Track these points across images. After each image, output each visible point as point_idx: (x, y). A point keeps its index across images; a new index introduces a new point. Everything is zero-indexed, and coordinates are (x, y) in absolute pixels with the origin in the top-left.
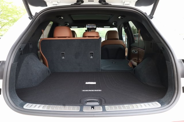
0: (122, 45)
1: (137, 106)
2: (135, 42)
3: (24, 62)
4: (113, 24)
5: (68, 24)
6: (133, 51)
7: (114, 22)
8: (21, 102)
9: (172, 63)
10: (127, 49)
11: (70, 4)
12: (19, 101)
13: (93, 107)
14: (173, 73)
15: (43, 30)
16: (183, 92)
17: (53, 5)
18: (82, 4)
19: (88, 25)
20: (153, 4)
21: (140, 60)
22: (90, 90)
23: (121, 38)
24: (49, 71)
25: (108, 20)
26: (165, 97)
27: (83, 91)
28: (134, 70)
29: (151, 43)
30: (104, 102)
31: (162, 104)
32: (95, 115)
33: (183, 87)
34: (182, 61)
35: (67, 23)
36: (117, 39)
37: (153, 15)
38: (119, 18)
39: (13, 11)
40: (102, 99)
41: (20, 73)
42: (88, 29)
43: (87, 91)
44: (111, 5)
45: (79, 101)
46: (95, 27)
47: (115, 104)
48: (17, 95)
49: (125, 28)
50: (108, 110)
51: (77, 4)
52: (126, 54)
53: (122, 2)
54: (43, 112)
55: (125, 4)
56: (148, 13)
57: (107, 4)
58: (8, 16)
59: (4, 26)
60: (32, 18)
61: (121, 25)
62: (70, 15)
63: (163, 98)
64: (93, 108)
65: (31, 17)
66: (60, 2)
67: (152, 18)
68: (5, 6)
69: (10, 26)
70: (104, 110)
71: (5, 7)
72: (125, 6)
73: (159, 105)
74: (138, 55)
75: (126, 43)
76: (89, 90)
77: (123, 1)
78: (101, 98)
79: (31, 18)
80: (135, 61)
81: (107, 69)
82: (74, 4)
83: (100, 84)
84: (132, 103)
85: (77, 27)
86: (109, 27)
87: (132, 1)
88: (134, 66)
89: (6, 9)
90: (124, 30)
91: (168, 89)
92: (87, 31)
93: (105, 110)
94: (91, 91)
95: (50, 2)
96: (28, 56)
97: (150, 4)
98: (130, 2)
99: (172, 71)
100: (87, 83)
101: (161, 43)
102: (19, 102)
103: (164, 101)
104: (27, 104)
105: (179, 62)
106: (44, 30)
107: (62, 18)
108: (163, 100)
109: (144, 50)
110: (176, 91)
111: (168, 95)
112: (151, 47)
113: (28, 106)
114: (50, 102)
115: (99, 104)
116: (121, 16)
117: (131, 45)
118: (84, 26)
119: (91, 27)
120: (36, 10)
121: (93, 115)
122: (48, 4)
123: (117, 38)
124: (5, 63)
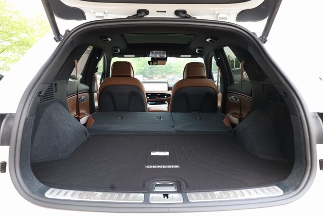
0: (211, 88)
1: (242, 193)
2: (234, 83)
3: (44, 115)
4: (197, 51)
5: (119, 51)
6: (231, 98)
7: (199, 48)
8: (40, 186)
9: (301, 118)
10: (220, 95)
11: (126, 17)
12: (37, 184)
13: (166, 195)
14: (303, 135)
15: (76, 61)
16: (320, 169)
17: (96, 17)
18: (145, 17)
19: (153, 53)
20: (267, 18)
21: (244, 114)
22: (160, 165)
23: (210, 76)
24: (86, 132)
25: (188, 45)
26: (290, 177)
27: (148, 167)
28: (235, 132)
29: (264, 85)
30: (184, 187)
31: (285, 189)
32: (170, 210)
33: (320, 161)
34: (317, 116)
35: (118, 48)
36: (204, 77)
37: (267, 36)
38: (208, 40)
39: (20, 26)
40: (182, 181)
41: (37, 135)
42: (152, 58)
43: (154, 167)
44: (196, 19)
45: (141, 185)
46: (165, 57)
47: (204, 189)
48: (32, 174)
49: (216, 59)
50: (192, 200)
51: (138, 17)
52: (219, 104)
53: (214, 13)
54: (80, 204)
55: (220, 18)
56: (259, 34)
57: (189, 17)
58: (11, 35)
59: (4, 53)
60: (60, 39)
61: (209, 53)
62: (122, 35)
63: (286, 180)
64: (166, 197)
65: (58, 37)
66: (108, 13)
67: (265, 42)
68: (6, 17)
69: (14, 52)
70: (186, 200)
71: (6, 20)
72: (219, 20)
73: (281, 192)
74: (240, 106)
75: (219, 84)
76: (158, 167)
77: (217, 13)
78: (180, 180)
79: (58, 40)
80: (235, 115)
81: (187, 130)
82: (133, 16)
83: (177, 155)
84: (232, 188)
85: (134, 56)
86: (190, 56)
87: (231, 13)
88: (233, 125)
89: (7, 23)
90: (216, 62)
91: (295, 163)
92: (151, 63)
93: (188, 200)
94: (161, 167)
95: (92, 12)
96: (50, 106)
97: (262, 18)
98: (228, 14)
99: (302, 133)
100: (153, 154)
101: (282, 84)
102: (37, 186)
103: (287, 185)
104: (51, 189)
105: (312, 117)
106: (78, 60)
107: (110, 39)
108: (286, 182)
109: (251, 96)
110: (309, 168)
111: (295, 174)
112: (264, 92)
113: (52, 194)
114: (92, 187)
115: (176, 190)
116: (211, 38)
117: (228, 88)
118: (145, 55)
119: (158, 56)
120: (67, 25)
121: (167, 210)
122: (87, 15)
123: (204, 75)
124: (14, 117)
